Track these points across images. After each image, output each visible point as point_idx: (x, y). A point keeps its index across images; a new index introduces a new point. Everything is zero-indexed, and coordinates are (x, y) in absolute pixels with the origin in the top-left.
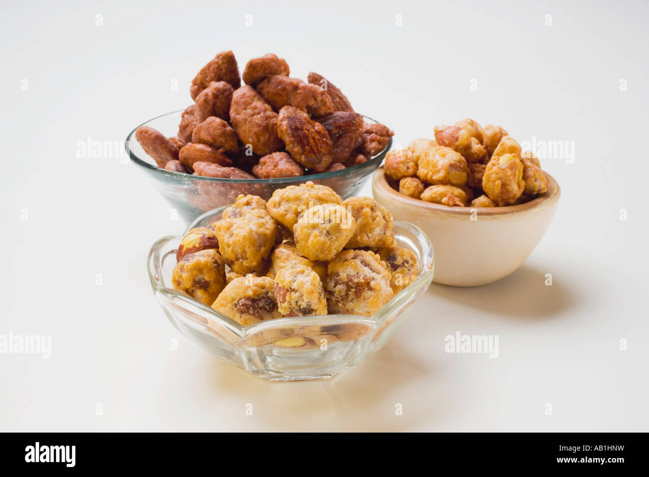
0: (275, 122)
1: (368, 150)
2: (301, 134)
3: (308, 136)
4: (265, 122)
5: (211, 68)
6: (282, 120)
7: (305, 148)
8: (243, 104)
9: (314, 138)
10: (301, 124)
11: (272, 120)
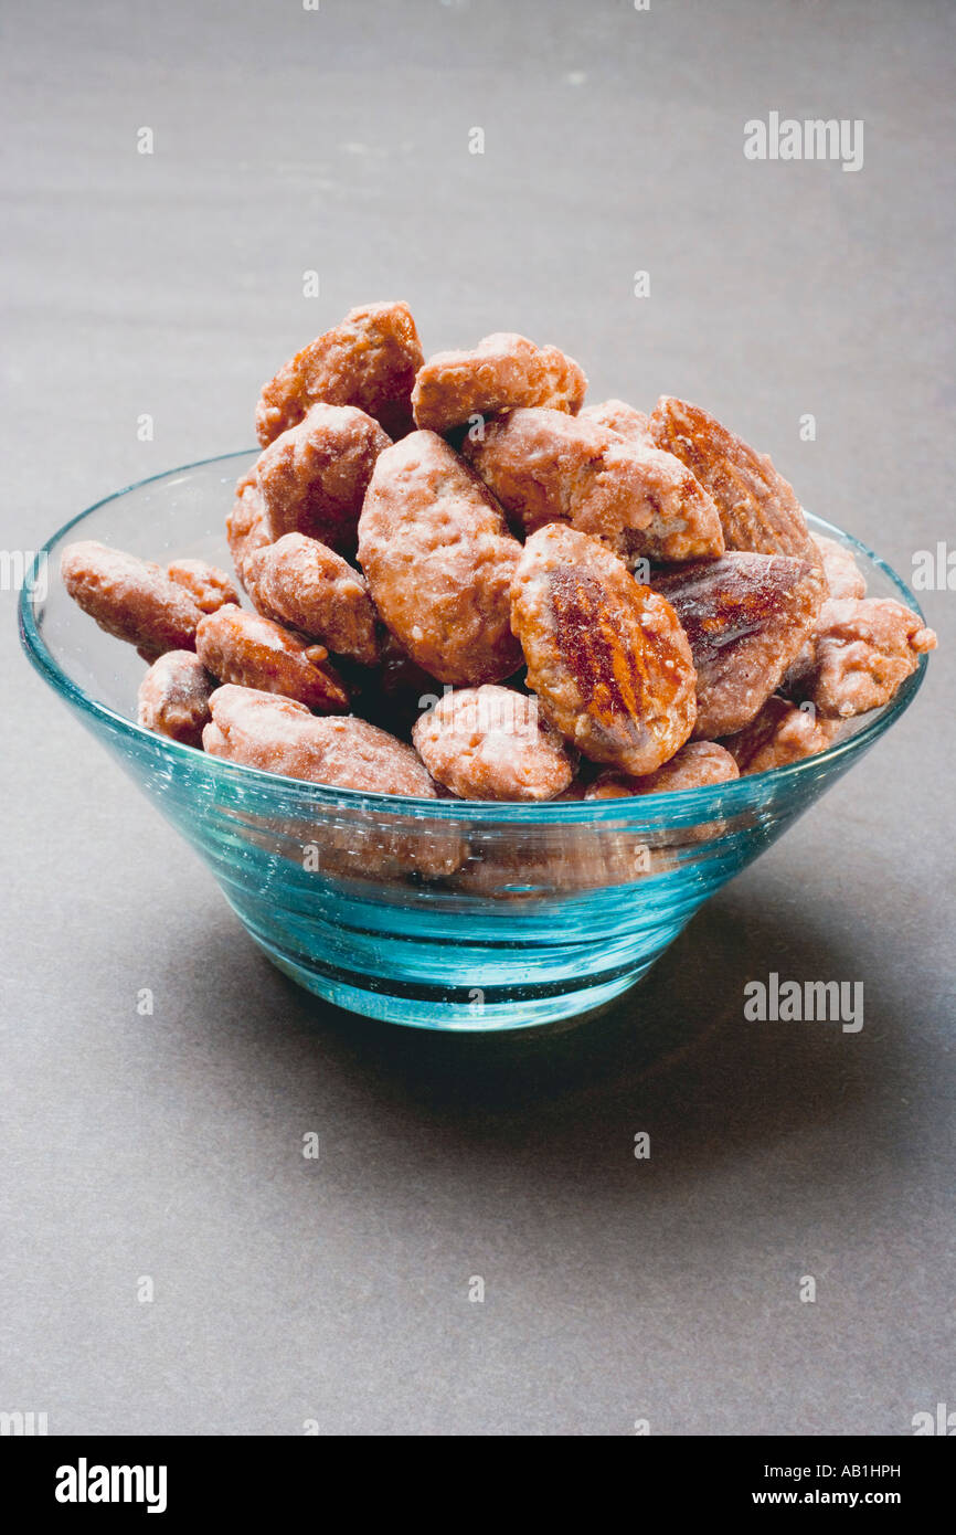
0: (507, 577)
1: (832, 702)
2: (587, 637)
3: (609, 647)
4: (471, 577)
5: (331, 355)
6: (526, 579)
7: (591, 691)
8: (406, 503)
9: (631, 657)
10: (592, 601)
11: (496, 569)
